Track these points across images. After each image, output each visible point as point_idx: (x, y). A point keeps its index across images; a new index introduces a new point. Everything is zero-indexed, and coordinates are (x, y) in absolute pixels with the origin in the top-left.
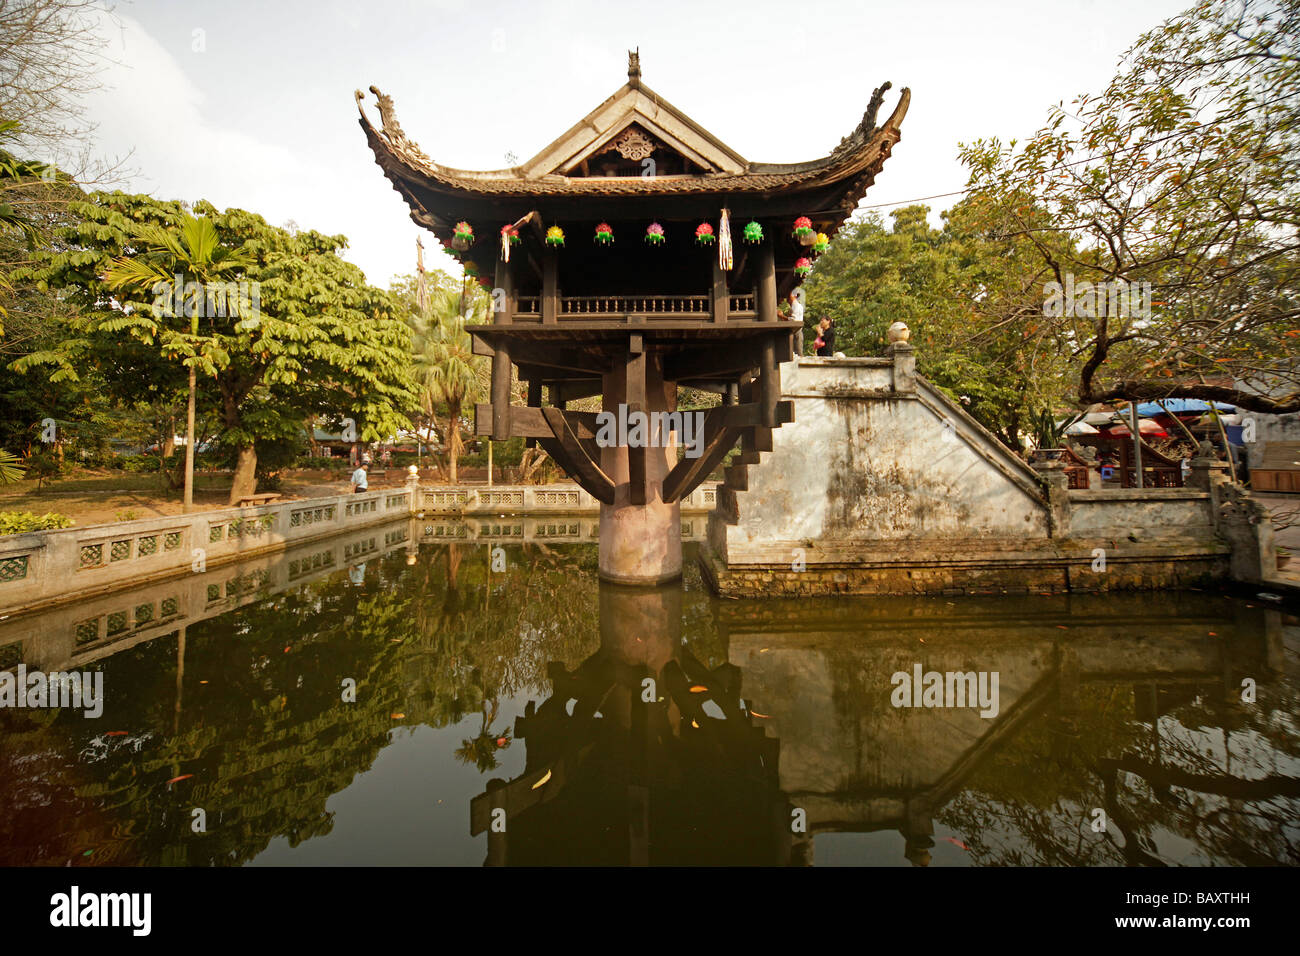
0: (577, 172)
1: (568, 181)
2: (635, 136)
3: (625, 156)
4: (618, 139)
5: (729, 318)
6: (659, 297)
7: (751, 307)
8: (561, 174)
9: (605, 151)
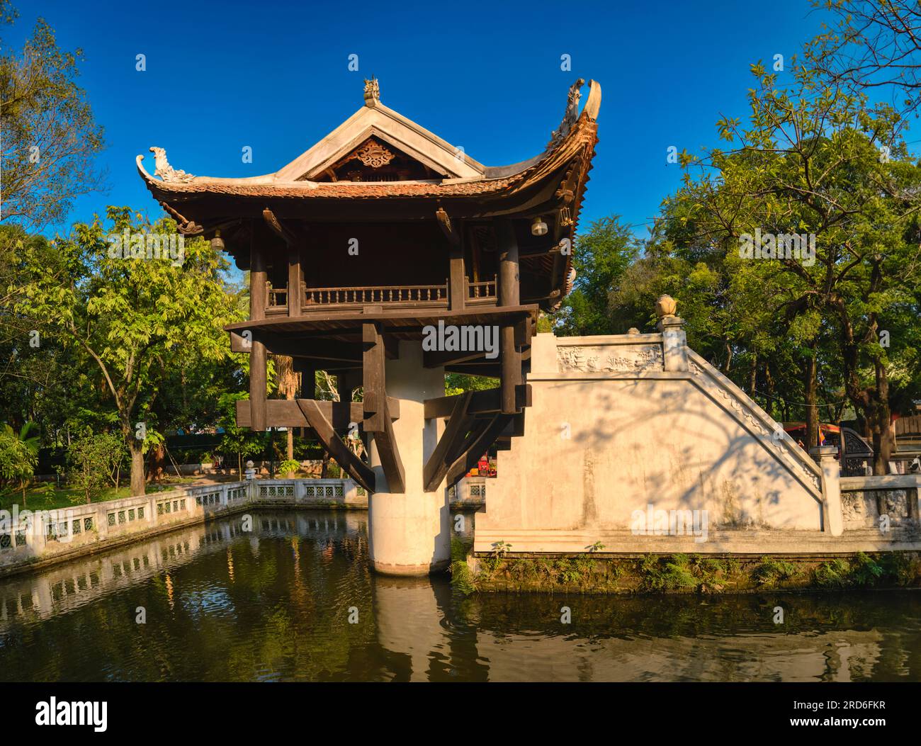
0: (323, 177)
1: (314, 185)
2: (374, 147)
3: (366, 163)
4: (360, 148)
5: (468, 305)
6: (396, 288)
7: (492, 294)
8: (309, 180)
9: (347, 160)
